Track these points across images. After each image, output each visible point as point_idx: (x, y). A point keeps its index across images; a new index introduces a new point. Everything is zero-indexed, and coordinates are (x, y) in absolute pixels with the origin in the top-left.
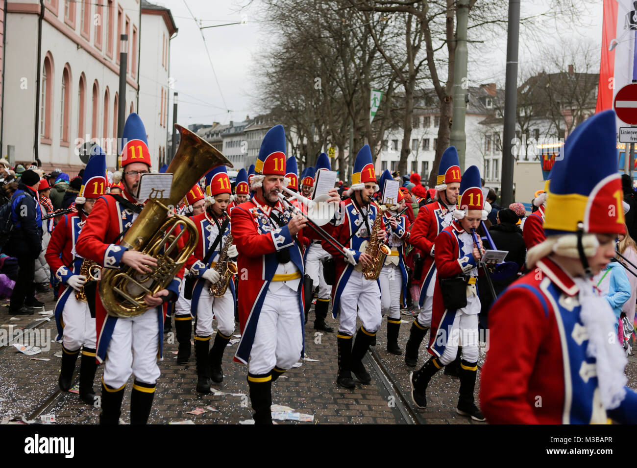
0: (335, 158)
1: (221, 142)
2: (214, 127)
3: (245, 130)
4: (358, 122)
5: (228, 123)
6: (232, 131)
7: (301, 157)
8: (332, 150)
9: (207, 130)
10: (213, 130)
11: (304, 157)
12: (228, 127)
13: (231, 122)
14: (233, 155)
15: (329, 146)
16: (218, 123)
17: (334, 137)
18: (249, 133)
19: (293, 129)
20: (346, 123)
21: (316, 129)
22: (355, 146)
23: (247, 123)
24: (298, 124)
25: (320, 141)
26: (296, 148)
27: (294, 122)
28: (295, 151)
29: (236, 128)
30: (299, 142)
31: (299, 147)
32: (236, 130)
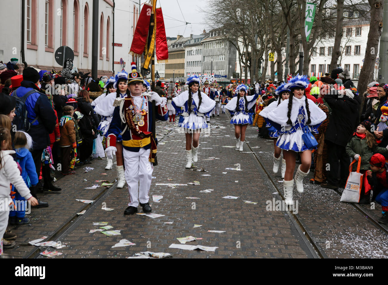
0: (274, 62)
1: (184, 50)
2: (179, 39)
3: (202, 41)
4: (294, 31)
5: (189, 36)
6: (192, 42)
7: (247, 61)
8: (272, 55)
9: (173, 42)
10: (178, 41)
11: (249, 62)
12: (189, 39)
13: (192, 35)
14: (193, 61)
15: (270, 52)
16: (181, 36)
17: (273, 44)
18: (205, 43)
19: (240, 39)
20: (284, 33)
21: (258, 39)
22: (291, 52)
23: (204, 36)
24: (244, 35)
25: (262, 48)
26: (243, 54)
27: (241, 33)
28: (242, 57)
29: (195, 40)
30: (245, 51)
31: (244, 54)
32: (195, 41)
